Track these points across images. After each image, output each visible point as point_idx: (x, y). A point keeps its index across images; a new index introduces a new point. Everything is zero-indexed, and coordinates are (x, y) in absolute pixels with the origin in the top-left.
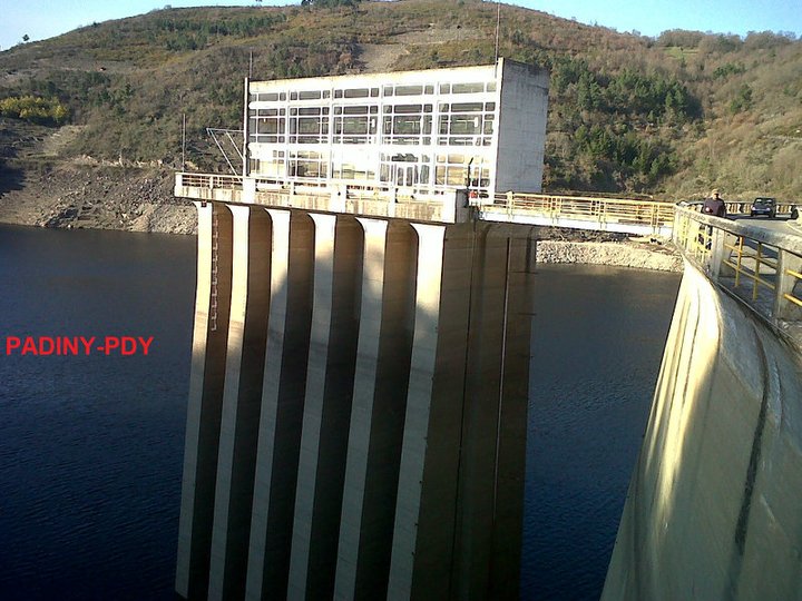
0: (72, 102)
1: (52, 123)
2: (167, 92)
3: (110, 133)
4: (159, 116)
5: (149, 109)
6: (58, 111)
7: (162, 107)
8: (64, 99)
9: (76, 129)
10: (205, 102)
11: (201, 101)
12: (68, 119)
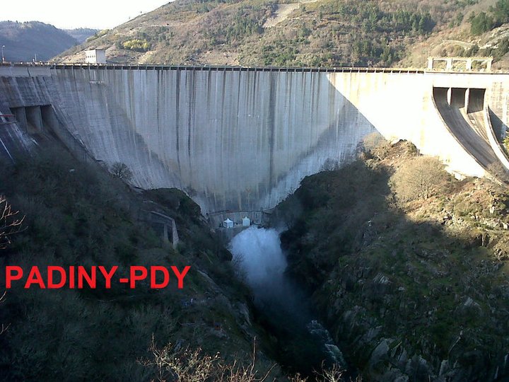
0: (152, 40)
1: (143, 51)
2: (188, 34)
3: (163, 54)
4: (183, 45)
5: (179, 42)
6: (145, 45)
7: (185, 41)
8: (149, 40)
9: (151, 53)
10: (202, 38)
11: (200, 38)
12: (149, 49)
